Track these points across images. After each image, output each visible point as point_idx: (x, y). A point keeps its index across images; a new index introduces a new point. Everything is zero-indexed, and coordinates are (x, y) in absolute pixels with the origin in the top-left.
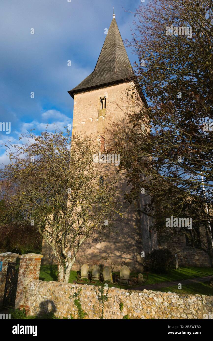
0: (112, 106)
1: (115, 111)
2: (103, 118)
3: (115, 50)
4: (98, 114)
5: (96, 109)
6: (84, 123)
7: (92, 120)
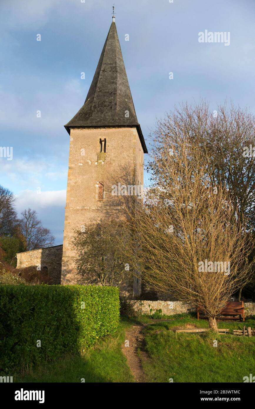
0: (112, 151)
1: (115, 157)
2: (103, 163)
3: (116, 78)
4: (98, 158)
5: (95, 151)
6: (82, 164)
7: (90, 163)
